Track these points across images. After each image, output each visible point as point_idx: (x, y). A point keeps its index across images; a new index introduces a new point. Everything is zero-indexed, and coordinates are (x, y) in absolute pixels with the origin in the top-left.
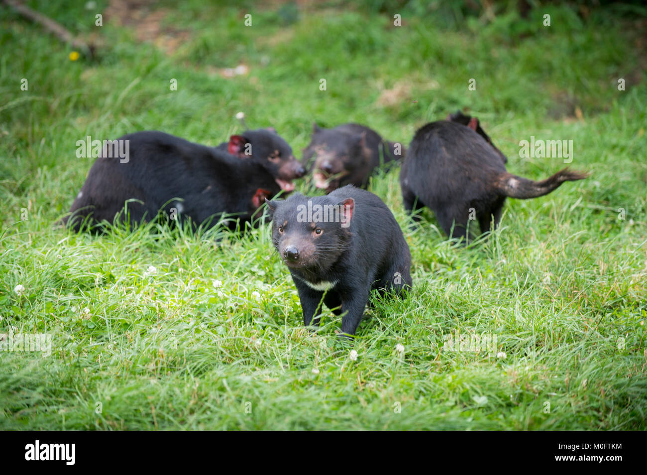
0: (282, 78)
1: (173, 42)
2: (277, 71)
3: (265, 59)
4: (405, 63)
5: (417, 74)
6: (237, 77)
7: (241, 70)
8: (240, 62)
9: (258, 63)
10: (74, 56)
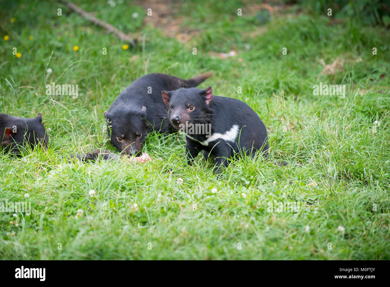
0: (259, 58)
1: (188, 37)
2: (256, 54)
3: (248, 46)
4: (340, 46)
5: (348, 54)
6: (230, 58)
7: (232, 54)
8: (232, 49)
9: (244, 49)
10: (126, 47)
